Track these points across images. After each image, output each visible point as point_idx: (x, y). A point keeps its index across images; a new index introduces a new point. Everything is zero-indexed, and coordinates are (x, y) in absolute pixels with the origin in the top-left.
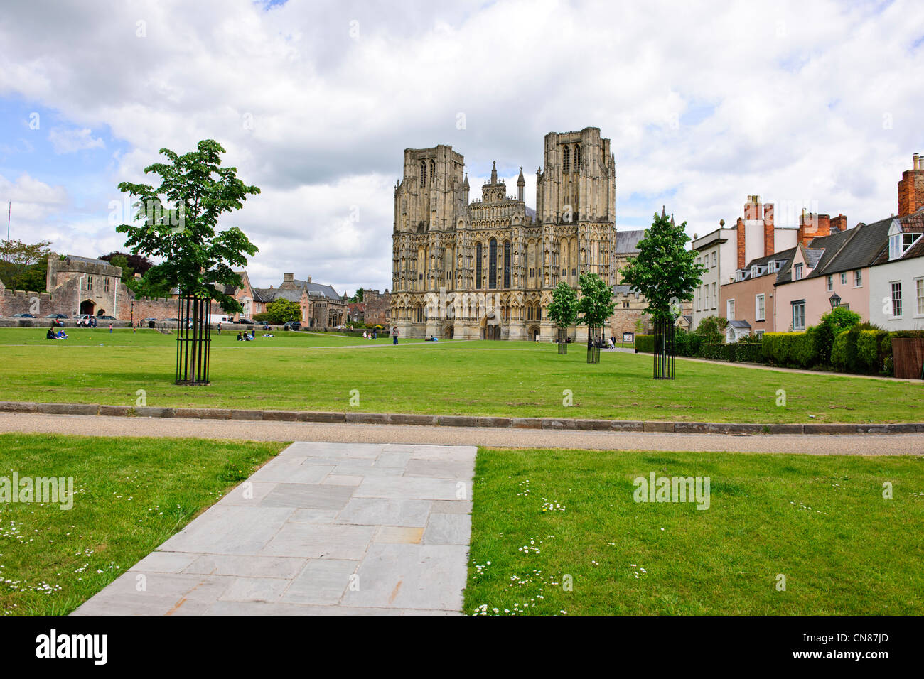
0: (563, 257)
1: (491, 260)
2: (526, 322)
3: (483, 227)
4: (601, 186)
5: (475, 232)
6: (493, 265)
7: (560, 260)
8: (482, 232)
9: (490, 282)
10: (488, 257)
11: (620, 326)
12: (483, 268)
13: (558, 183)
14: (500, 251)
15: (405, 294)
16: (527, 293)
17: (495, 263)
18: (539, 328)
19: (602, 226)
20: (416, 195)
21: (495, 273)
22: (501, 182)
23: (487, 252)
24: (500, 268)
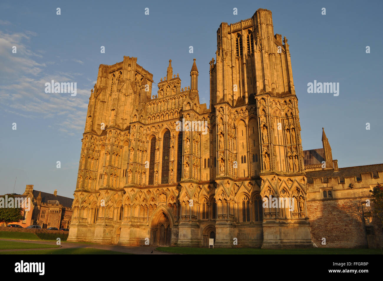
0: (241, 142)
1: (164, 153)
2: (200, 221)
3: (158, 120)
4: (278, 61)
5: (149, 126)
6: (166, 158)
7: (237, 147)
8: (156, 125)
9: (163, 176)
10: (161, 150)
11: (322, 224)
12: (156, 161)
13: (232, 67)
14: (174, 142)
15: (80, 192)
16: (201, 186)
17: (168, 155)
18: (215, 229)
19: (285, 101)
20: (104, 102)
21: (168, 167)
22: (176, 77)
23: (160, 145)
24: (172, 160)
